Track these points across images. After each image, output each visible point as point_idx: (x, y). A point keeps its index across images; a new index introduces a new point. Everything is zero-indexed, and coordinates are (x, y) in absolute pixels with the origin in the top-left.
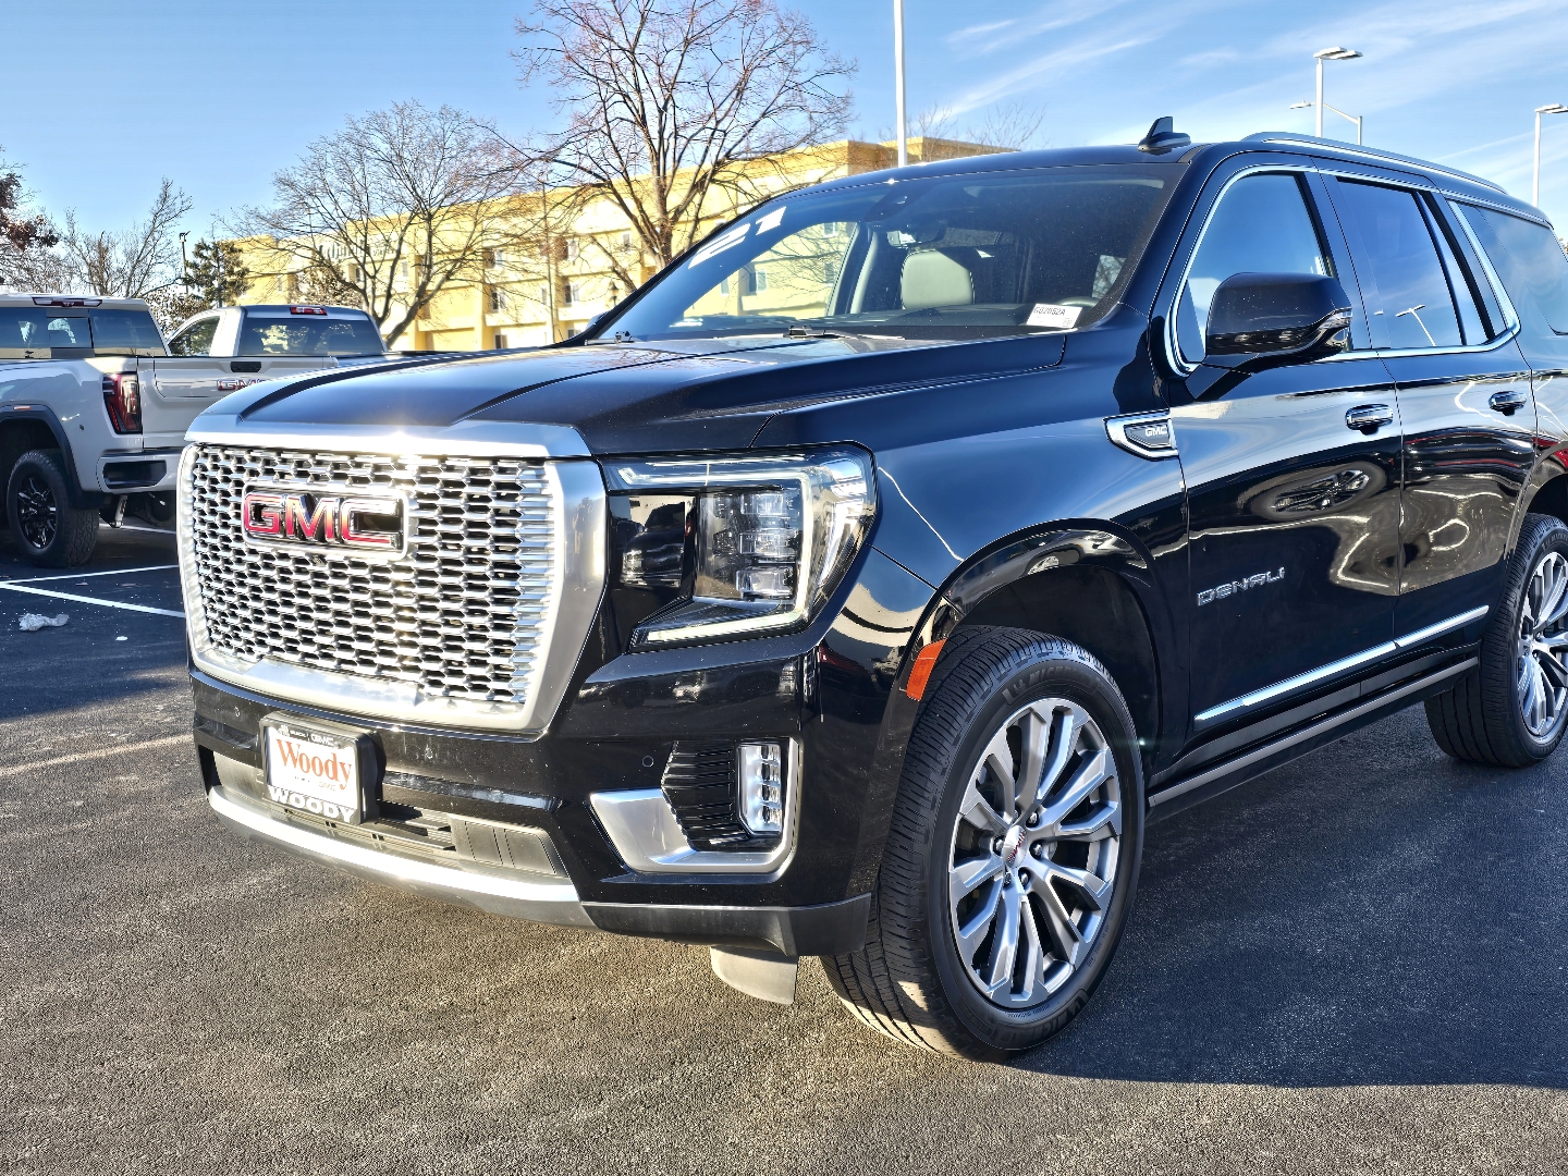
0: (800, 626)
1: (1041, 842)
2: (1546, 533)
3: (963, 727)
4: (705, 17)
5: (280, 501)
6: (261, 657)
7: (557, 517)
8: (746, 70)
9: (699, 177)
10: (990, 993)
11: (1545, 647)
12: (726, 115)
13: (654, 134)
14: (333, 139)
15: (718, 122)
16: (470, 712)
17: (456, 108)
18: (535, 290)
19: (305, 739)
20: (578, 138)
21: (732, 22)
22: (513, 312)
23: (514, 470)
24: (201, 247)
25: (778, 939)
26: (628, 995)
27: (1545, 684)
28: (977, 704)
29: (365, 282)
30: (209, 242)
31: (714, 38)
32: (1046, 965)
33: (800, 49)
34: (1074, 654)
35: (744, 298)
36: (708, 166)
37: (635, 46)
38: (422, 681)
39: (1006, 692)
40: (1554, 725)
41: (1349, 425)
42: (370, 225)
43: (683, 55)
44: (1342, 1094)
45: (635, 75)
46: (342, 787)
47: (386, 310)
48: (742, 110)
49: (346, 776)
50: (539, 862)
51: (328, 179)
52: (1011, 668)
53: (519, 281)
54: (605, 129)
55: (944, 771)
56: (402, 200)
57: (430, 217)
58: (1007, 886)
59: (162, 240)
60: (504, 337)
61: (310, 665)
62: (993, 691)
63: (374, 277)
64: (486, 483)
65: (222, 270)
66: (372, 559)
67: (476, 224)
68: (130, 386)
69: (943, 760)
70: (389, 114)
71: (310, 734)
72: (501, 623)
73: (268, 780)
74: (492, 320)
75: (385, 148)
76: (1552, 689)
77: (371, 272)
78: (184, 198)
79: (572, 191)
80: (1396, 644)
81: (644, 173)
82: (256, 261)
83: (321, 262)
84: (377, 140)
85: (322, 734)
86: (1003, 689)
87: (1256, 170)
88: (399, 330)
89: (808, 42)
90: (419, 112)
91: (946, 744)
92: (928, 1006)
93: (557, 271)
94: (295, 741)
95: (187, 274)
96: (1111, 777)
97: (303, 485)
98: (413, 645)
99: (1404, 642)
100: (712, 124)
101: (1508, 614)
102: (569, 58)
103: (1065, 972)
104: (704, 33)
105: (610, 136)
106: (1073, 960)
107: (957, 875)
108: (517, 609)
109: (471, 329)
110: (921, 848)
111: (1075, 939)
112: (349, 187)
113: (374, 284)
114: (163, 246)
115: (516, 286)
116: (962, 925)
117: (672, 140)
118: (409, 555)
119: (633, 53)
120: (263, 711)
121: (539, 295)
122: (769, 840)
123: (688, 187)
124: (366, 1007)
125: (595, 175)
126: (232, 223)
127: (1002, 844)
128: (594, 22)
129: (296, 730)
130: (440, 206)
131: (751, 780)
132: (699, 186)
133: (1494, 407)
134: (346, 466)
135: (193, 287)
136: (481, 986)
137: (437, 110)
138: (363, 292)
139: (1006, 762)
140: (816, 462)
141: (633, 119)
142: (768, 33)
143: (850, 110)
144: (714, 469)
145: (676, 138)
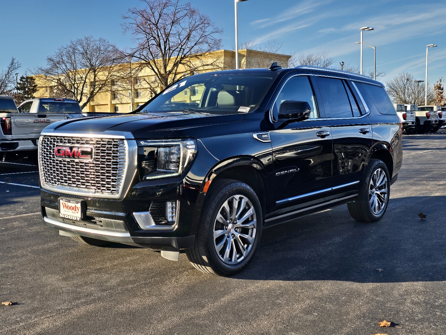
0: (180, 176)
1: (237, 228)
2: (377, 164)
3: (217, 200)
4: (178, 15)
5: (64, 148)
6: (58, 184)
7: (127, 152)
8: (190, 31)
9: (176, 62)
10: (223, 260)
11: (379, 193)
12: (184, 44)
13: (163, 49)
14: (65, 47)
15: (182, 46)
16: (106, 195)
17: (104, 38)
18: (127, 93)
19: (69, 202)
20: (140, 50)
21: (186, 17)
22: (120, 100)
23: (117, 142)
24: (22, 78)
25: (174, 245)
26: (142, 266)
27: (378, 202)
28: (220, 195)
29: (74, 90)
30: (25, 76)
31: (181, 22)
32: (238, 256)
33: (206, 25)
34: (244, 185)
35: (192, 97)
36: (179, 59)
37: (157, 23)
38: (96, 188)
39: (227, 193)
40: (381, 212)
41: (317, 136)
42: (76, 73)
43: (172, 26)
44: (300, 282)
45: (157, 32)
46: (77, 213)
47: (81, 99)
48: (189, 43)
49: (78, 210)
50: (122, 228)
51: (64, 59)
52: (228, 188)
53: (122, 90)
54: (148, 47)
55: (212, 209)
56: (87, 66)
57: (95, 71)
58: (228, 237)
59: (11, 76)
60: (117, 107)
61: (70, 186)
62: (224, 192)
63: (77, 89)
64: (111, 144)
65: (28, 85)
66: (85, 161)
67: (109, 73)
68: (8, 121)
69: (212, 207)
70: (83, 39)
71: (70, 201)
72: (114, 175)
73: (60, 212)
74: (113, 102)
75: (82, 50)
76: (381, 203)
77: (76, 87)
78: (19, 64)
79: (138, 65)
80: (332, 189)
81: (160, 61)
82: (41, 83)
83: (61, 84)
84: (79, 48)
85: (73, 201)
86: (227, 192)
87: (296, 75)
88: (85, 105)
89: (208, 24)
90: (92, 39)
91: (213, 203)
92: (208, 261)
93: (134, 88)
94: (66, 203)
95: (18, 86)
96: (254, 214)
97: (69, 145)
98: (94, 180)
99: (334, 188)
100: (180, 47)
101: (366, 183)
102: (138, 26)
103: (242, 258)
104: (178, 20)
105: (150, 50)
106: (244, 255)
107: (215, 233)
108: (117, 172)
109: (107, 105)
110: (207, 226)
111: (245, 250)
112: (70, 61)
113: (77, 91)
114: (11, 78)
115: (121, 92)
116: (217, 244)
117: (168, 51)
118: (94, 160)
119: (157, 25)
120: (59, 197)
121: (128, 94)
122: (173, 223)
123: (173, 64)
124: (81, 268)
125: (145, 60)
126: (34, 71)
127: (227, 228)
128: (145, 16)
129: (67, 200)
130: (98, 68)
131: (169, 210)
132: (176, 65)
133: (361, 132)
134: (80, 141)
135: (20, 91)
136: (108, 264)
137: (98, 39)
138: (74, 93)
139: (228, 209)
140: (184, 141)
141: (157, 45)
142: (197, 20)
143: (221, 43)
144: (165, 142)
145: (169, 51)
